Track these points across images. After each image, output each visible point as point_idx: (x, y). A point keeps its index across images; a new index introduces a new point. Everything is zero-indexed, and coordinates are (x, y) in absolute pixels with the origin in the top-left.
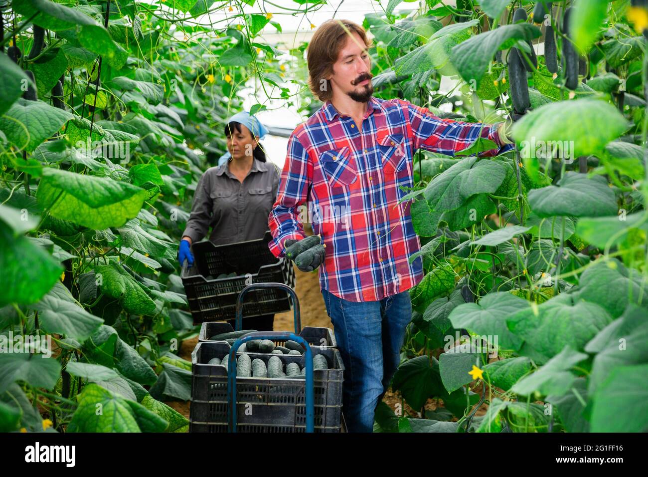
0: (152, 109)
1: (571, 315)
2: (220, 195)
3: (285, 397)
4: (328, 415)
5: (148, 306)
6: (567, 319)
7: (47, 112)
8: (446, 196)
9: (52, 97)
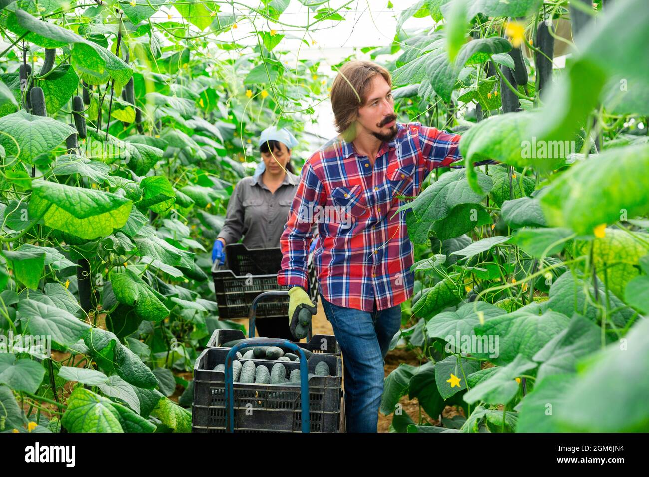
0: (190, 124)
1: (536, 324)
2: (251, 203)
3: (284, 403)
4: (325, 420)
5: (161, 314)
6: (532, 328)
7: (50, 126)
8: (433, 206)
9: (73, 113)
